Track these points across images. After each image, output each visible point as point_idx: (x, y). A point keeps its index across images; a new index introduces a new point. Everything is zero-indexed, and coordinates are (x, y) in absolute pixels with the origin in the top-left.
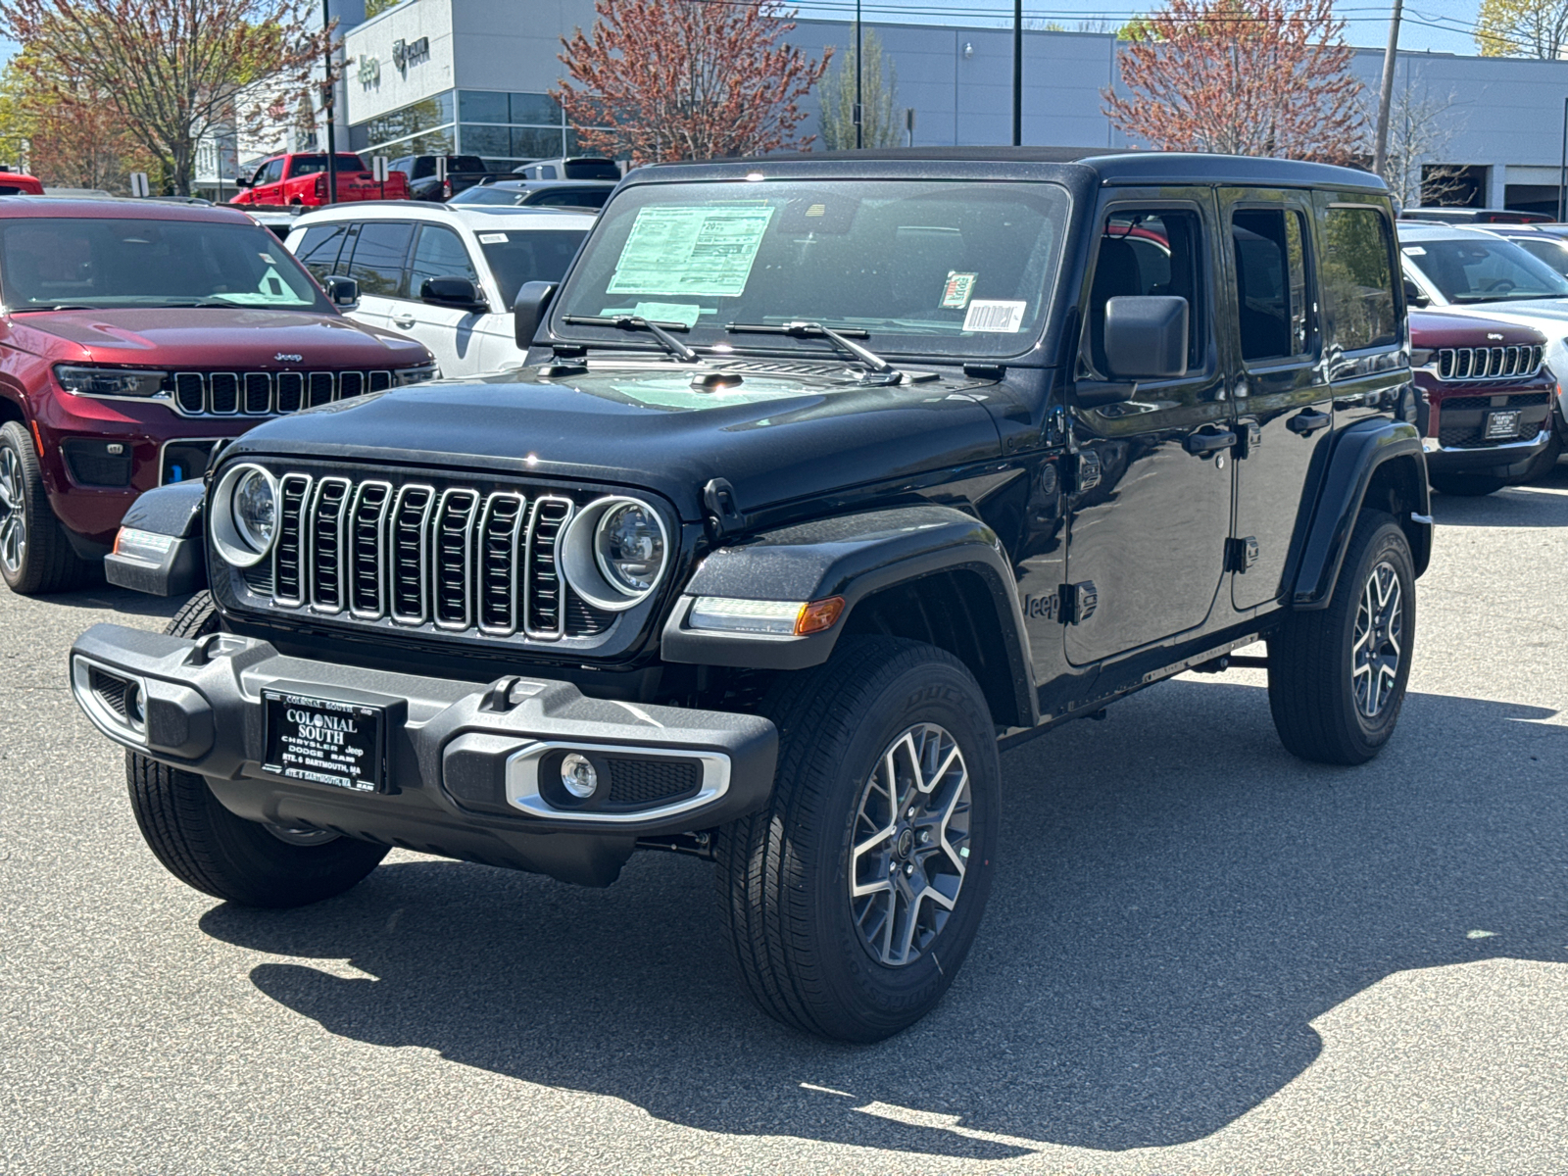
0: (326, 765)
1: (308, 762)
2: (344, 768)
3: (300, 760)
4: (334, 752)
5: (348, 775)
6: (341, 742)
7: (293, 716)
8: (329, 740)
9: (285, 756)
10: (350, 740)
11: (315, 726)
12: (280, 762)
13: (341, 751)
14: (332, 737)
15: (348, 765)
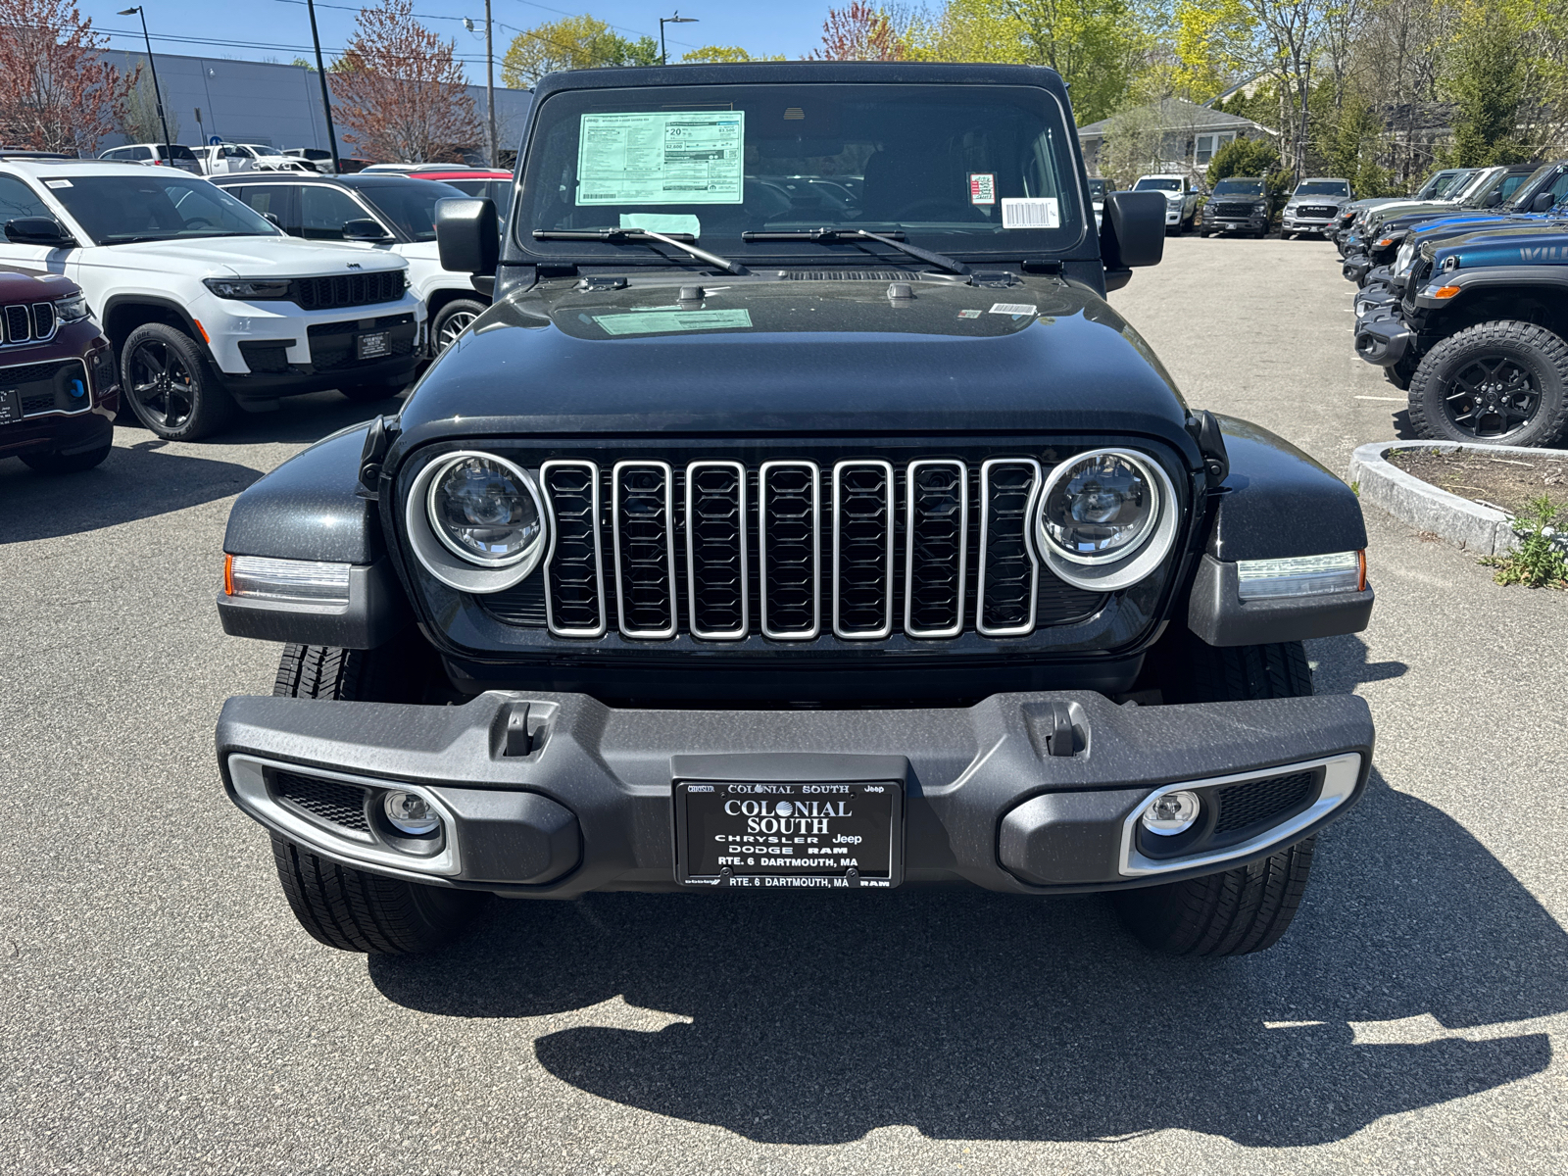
0: (797, 863)
1: (764, 862)
2: (830, 862)
3: (751, 862)
4: (813, 845)
5: (841, 872)
6: (825, 831)
7: (735, 808)
8: (803, 831)
9: (722, 860)
10: (837, 826)
11: (777, 817)
12: (716, 870)
13: (825, 841)
14: (809, 827)
15: (837, 858)
